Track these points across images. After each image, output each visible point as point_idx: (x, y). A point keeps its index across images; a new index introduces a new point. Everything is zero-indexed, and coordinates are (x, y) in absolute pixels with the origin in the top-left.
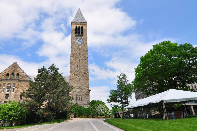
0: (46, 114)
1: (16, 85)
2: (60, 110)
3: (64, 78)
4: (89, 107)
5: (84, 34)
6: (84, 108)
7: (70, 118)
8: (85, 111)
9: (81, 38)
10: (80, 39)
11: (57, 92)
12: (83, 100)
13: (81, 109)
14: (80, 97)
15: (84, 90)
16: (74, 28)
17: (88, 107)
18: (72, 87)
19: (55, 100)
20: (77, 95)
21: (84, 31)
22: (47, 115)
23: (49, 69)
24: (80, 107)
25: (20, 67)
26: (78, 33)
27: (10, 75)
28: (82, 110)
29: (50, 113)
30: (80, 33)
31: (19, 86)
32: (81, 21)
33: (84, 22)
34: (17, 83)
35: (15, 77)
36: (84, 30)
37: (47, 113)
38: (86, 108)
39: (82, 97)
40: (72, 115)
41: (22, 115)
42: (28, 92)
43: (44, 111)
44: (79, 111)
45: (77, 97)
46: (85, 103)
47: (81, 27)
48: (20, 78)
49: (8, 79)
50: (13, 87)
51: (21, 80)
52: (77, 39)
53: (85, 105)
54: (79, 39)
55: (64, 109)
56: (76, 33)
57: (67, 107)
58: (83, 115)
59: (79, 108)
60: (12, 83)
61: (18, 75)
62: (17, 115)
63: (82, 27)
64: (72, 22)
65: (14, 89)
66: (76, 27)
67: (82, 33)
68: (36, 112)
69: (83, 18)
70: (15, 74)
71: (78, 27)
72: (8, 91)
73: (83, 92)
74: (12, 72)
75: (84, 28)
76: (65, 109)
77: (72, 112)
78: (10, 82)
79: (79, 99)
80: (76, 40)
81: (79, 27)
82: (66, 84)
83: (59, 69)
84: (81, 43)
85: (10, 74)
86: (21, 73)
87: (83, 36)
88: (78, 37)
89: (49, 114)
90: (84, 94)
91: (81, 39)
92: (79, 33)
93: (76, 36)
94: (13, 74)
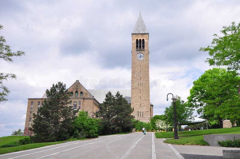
1: (81, 103)
6: (145, 124)
7: (132, 131)
9: (142, 53)
10: (141, 54)
12: (144, 116)
14: (142, 114)
15: (145, 108)
16: (135, 41)
17: (148, 122)
20: (138, 112)
21: (145, 45)
24: (142, 123)
26: (139, 47)
27: (74, 94)
28: (143, 125)
30: (141, 46)
31: (84, 103)
33: (145, 34)
34: (82, 101)
35: (79, 95)
36: (145, 43)
38: (147, 124)
44: (140, 126)
46: (146, 119)
47: (142, 40)
48: (84, 96)
49: (73, 97)
50: (79, 105)
51: (85, 98)
53: (146, 121)
54: (139, 54)
56: (137, 46)
59: (140, 124)
60: (77, 101)
61: (81, 93)
64: (132, 34)
66: (137, 40)
69: (144, 28)
70: (79, 92)
71: (139, 40)
72: (75, 108)
74: (76, 91)
75: (146, 41)
77: (134, 127)
78: (75, 100)
79: (140, 115)
80: (137, 56)
84: (142, 59)
85: (74, 92)
86: (84, 91)
87: (144, 50)
88: (139, 52)
90: (145, 111)
93: (137, 50)
94: (77, 92)
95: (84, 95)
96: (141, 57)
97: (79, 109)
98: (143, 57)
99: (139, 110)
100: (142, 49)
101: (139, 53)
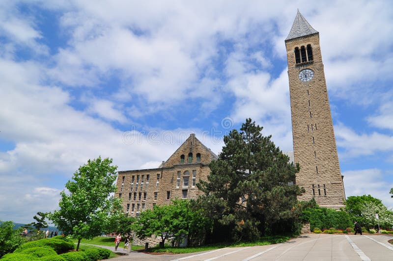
0: (242, 225)
1: (197, 173)
2: (274, 215)
3: (278, 149)
4: (344, 210)
5: (315, 60)
6: (333, 213)
7: (301, 233)
8: (336, 219)
9: (309, 69)
10: (307, 70)
11: (263, 176)
12: (328, 195)
13: (325, 215)
14: (322, 189)
15: (328, 175)
16: (293, 51)
17: (341, 209)
18: (298, 165)
19: (260, 194)
20: (313, 185)
21: (314, 54)
22: (245, 227)
23: (242, 129)
24: (324, 210)
25: (200, 142)
26: (301, 60)
27: (186, 158)
28: (329, 215)
29: (251, 223)
30: (306, 58)
31: (202, 174)
32: (305, 34)
33: (312, 35)
34: (198, 169)
35: (195, 160)
36: (313, 50)
37: (243, 222)
38: (338, 213)
39: (325, 189)
40: (306, 227)
41: (198, 226)
42: (209, 182)
43: (236, 218)
44: (321, 218)
45: (314, 190)
46: (335, 202)
47: (306, 47)
48: (203, 160)
49: (185, 164)
50: (193, 178)
51: (204, 163)
52: (301, 73)
53: (334, 206)
54: (304, 71)
56: (298, 60)
57: (290, 210)
58: (333, 227)
59: (322, 212)
60: (190, 169)
61: (199, 155)
62: (188, 226)
63: (309, 47)
64: (286, 41)
65: (194, 180)
66: (297, 49)
67: (311, 58)
68: (221, 221)
69: (308, 27)
70: (194, 155)
71: (300, 48)
72: (186, 184)
73: (327, 179)
74: (189, 152)
75: (314, 46)
76: (285, 214)
77: (305, 221)
78: (186, 169)
79: (319, 193)
80: (300, 75)
81: (303, 47)
82: (284, 159)
83: (262, 128)
84: (311, 78)
85: (186, 155)
86: (203, 152)
87: (312, 63)
88: (302, 68)
89: (248, 226)
90: (329, 182)
91: (310, 71)
92: (304, 59)
93: (297, 66)
94: (190, 155)
96: (307, 76)
97: (194, 185)
98: (312, 76)
99: (315, 182)
100: (308, 61)
101: (302, 70)
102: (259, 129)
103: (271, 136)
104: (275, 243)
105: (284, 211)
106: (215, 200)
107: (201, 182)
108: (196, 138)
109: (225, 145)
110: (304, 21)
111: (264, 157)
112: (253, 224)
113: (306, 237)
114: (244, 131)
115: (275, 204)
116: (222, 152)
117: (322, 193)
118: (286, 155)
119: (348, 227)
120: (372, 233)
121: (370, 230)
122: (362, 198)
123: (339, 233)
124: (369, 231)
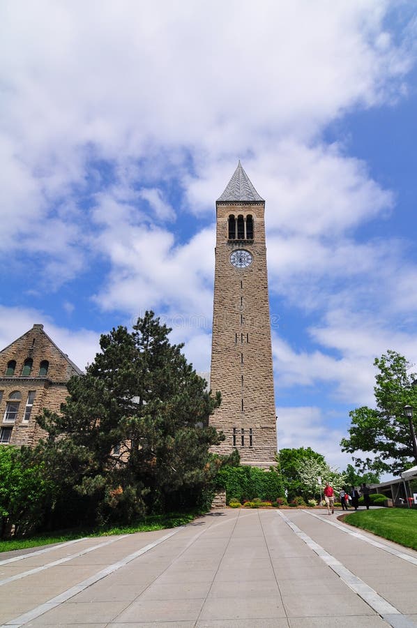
0: (117, 496)
1: (38, 396)
2: (175, 477)
3: (190, 367)
4: (275, 469)
5: (255, 239)
6: (260, 474)
7: (211, 508)
8: (262, 484)
9: (246, 251)
10: (244, 252)
11: (163, 409)
12: (254, 446)
13: (248, 477)
14: (247, 436)
15: (257, 414)
16: (226, 219)
17: (271, 468)
18: (219, 395)
19: (156, 440)
20: (234, 429)
21: (255, 230)
22: (122, 498)
24: (247, 469)
25: (50, 341)
26: (237, 235)
27: (18, 367)
28: (253, 478)
29: (134, 492)
30: (243, 233)
31: (47, 399)
32: (246, 199)
33: (255, 202)
34: (40, 389)
35: (36, 372)
36: (255, 224)
37: (120, 490)
38: (267, 474)
39: (251, 437)
40: (220, 498)
41: (29, 500)
43: (108, 482)
44: (241, 482)
45: (234, 436)
46: (263, 457)
47: (245, 217)
48: (52, 374)
49: (14, 377)
50: (28, 405)
51: (54, 380)
52: (235, 254)
53: (260, 462)
54: (239, 252)
55: (187, 475)
56: (232, 235)
57: (201, 468)
58: (257, 497)
59: (243, 473)
60: (24, 389)
61: (45, 364)
63: (250, 218)
64: (218, 203)
65: (29, 409)
66: (231, 218)
67: (251, 235)
68: (78, 487)
69: (251, 190)
70: (36, 363)
71: (236, 217)
72: (11, 416)
73: (254, 421)
74: (26, 357)
75: (256, 219)
76: (192, 476)
77: (219, 487)
78: (17, 388)
79: (243, 441)
80: (232, 257)
81: (241, 217)
82: (198, 383)
83: (171, 329)
84: (247, 265)
85: (20, 361)
86: (54, 359)
87: (251, 243)
88: (237, 247)
89: (128, 496)
90: (258, 426)
91: (247, 254)
92: (241, 234)
93: (229, 242)
94: (29, 362)
95: (52, 371)
96: (243, 260)
97: (27, 418)
98: (250, 261)
99: (238, 424)
100: (246, 238)
101: (236, 250)
102: (166, 331)
103: (183, 345)
104: (170, 526)
105: (192, 470)
106: (72, 449)
107: (47, 414)
108: (44, 333)
109: (100, 351)
110: (246, 179)
111: (168, 378)
112: (138, 494)
113: (219, 514)
114: (139, 332)
115: (177, 459)
116: (95, 363)
117: (247, 443)
118: (203, 378)
119: (279, 497)
120: (312, 506)
121: (309, 501)
122: (298, 451)
123: (267, 507)
124: (307, 502)
